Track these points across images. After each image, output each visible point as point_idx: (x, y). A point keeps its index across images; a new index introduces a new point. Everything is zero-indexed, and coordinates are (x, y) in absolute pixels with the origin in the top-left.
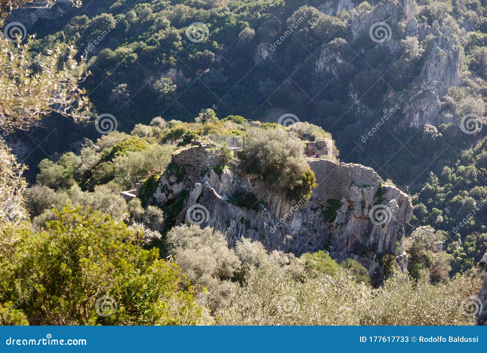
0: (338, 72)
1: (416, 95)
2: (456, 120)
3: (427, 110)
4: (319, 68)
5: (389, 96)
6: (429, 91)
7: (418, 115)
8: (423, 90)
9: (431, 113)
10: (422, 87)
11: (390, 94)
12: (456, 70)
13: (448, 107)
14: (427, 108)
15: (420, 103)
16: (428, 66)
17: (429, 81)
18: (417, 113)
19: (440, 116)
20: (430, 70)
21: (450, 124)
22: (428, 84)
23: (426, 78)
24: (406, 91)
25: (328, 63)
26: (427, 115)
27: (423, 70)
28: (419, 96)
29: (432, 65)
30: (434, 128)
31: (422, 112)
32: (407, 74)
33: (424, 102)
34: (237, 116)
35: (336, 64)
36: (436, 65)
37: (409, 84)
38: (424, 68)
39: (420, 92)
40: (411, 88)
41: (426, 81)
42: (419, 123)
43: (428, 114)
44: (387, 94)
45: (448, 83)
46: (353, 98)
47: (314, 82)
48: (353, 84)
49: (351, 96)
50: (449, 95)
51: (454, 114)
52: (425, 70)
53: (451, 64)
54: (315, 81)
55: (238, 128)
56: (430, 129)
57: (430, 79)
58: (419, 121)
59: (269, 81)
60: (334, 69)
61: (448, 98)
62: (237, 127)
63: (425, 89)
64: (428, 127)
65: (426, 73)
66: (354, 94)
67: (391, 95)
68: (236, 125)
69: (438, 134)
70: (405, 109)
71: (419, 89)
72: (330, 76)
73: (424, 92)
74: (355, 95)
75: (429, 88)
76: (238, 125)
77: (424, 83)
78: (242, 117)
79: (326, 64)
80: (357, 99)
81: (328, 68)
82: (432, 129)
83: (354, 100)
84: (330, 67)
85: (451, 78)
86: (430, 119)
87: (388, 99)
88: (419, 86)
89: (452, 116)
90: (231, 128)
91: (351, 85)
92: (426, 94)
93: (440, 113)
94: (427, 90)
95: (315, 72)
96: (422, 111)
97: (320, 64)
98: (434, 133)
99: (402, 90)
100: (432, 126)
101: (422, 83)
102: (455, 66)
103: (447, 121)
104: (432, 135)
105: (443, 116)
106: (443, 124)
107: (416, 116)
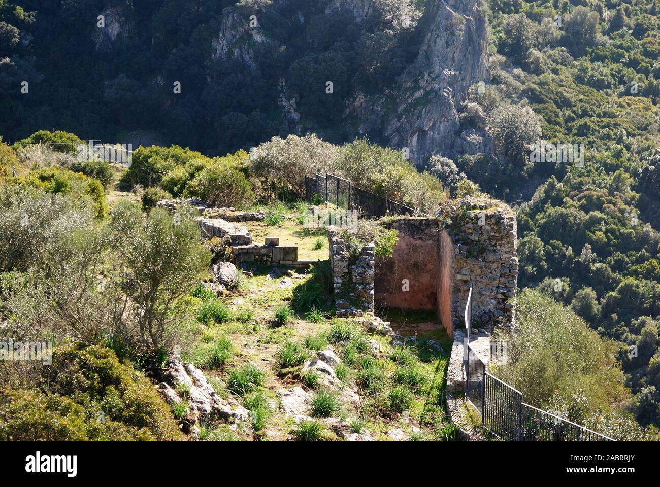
0: (256, 59)
1: (410, 101)
2: (488, 148)
3: (432, 128)
4: (218, 52)
5: (357, 103)
6: (436, 92)
7: (415, 138)
8: (425, 90)
9: (442, 134)
10: (423, 83)
11: (358, 100)
12: (480, 54)
13: (472, 123)
14: (434, 124)
15: (420, 116)
16: (432, 44)
17: (436, 72)
18: (413, 134)
19: (459, 140)
20: (436, 52)
21: (478, 155)
22: (433, 79)
23: (429, 66)
24: (390, 93)
25: (236, 43)
26: (433, 139)
27: (422, 53)
28: (417, 102)
29: (440, 42)
30: (451, 162)
31: (422, 133)
32: (391, 60)
33: (427, 113)
34: (58, 132)
35: (253, 44)
36: (447, 42)
37: (397, 78)
38: (425, 48)
39: (419, 94)
40: (400, 86)
41: (430, 72)
42: (418, 154)
43: (436, 136)
44: (352, 100)
45: (468, 78)
46: (287, 108)
47: (209, 80)
48: (286, 82)
49: (284, 103)
50: (471, 101)
51: (483, 135)
52: (426, 52)
53: (473, 41)
54: (212, 77)
55: (63, 164)
56: (443, 164)
57: (437, 68)
58: (419, 150)
59: (123, 79)
60: (248, 53)
61: (470, 105)
62: (59, 161)
63: (428, 89)
64: (438, 161)
65: (428, 57)
66: (289, 99)
67: (361, 99)
68: (56, 156)
69: (458, 174)
70: (390, 127)
71: (417, 88)
72: (240, 66)
73: (427, 94)
74: (291, 102)
75: (436, 86)
76: (63, 156)
77: (426, 77)
78: (72, 135)
79: (232, 44)
80: (295, 110)
81: (236, 52)
82: (447, 165)
83: (289, 112)
84: (240, 49)
85: (472, 68)
86: (440, 145)
87: (354, 110)
88: (416, 81)
89: (480, 139)
90: (41, 163)
91: (282, 82)
92: (431, 97)
93: (458, 133)
94: (432, 90)
95: (211, 61)
96: (424, 131)
97: (221, 46)
98: (452, 172)
99: (382, 91)
100: (446, 160)
101: (423, 78)
102: (479, 44)
103: (472, 150)
104: (448, 176)
105: (465, 140)
106: (467, 156)
107: (411, 141)
